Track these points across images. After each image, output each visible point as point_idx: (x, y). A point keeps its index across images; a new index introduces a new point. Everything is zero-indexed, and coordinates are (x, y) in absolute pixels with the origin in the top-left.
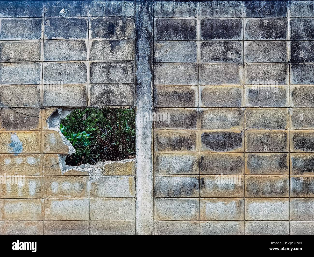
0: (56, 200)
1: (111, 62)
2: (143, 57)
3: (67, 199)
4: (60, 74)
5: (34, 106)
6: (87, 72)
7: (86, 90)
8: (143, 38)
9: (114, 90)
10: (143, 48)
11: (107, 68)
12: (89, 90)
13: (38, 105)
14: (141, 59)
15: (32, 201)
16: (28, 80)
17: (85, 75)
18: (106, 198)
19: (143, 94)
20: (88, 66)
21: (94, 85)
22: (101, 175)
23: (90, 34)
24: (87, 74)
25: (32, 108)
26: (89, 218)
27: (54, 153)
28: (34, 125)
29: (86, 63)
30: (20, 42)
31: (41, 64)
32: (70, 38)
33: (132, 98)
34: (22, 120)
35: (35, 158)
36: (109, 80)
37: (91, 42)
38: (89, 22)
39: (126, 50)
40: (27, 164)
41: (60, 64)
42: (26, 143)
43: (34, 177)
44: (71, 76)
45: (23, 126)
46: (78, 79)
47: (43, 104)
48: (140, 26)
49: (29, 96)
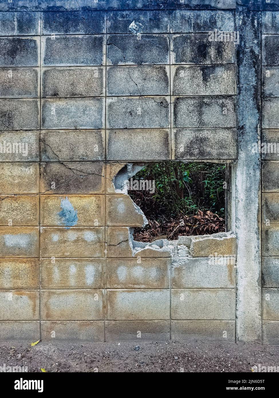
0: (123, 291)
1: (204, 97)
2: (246, 89)
3: (139, 290)
4: (131, 114)
5: (95, 159)
6: (170, 111)
7: (168, 136)
8: (246, 63)
9: (209, 137)
10: (246, 78)
11: (198, 106)
12: (173, 136)
13: (100, 158)
14: (243, 92)
15: (88, 293)
16: (84, 123)
17: (167, 116)
18: (195, 289)
19: (246, 142)
20: (171, 103)
21: (180, 130)
22: (188, 256)
23: (172, 57)
24: (170, 114)
25: (91, 162)
26: (170, 317)
27: (122, 225)
28: (95, 186)
29: (168, 98)
30: (73, 69)
31: (104, 100)
32: (144, 64)
33: (235, 148)
34: (77, 179)
35: (96, 232)
36: (201, 123)
37: (174, 69)
38: (170, 41)
39: (225, 80)
40: (84, 241)
41: (131, 100)
42: (83, 211)
43: (92, 260)
44: (146, 117)
45: (78, 187)
46: (157, 121)
47: (107, 156)
48: (242, 46)
49: (86, 145)
